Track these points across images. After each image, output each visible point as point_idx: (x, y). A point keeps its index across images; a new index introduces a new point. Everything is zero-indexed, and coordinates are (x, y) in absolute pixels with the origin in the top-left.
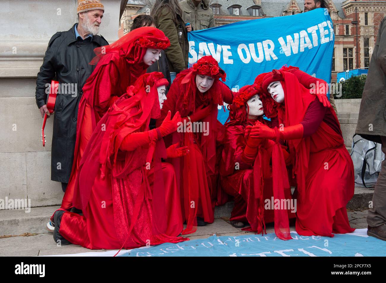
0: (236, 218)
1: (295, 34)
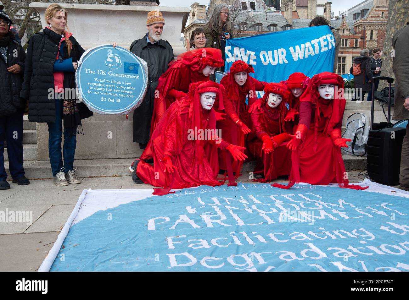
0: (257, 172)
1: (302, 45)
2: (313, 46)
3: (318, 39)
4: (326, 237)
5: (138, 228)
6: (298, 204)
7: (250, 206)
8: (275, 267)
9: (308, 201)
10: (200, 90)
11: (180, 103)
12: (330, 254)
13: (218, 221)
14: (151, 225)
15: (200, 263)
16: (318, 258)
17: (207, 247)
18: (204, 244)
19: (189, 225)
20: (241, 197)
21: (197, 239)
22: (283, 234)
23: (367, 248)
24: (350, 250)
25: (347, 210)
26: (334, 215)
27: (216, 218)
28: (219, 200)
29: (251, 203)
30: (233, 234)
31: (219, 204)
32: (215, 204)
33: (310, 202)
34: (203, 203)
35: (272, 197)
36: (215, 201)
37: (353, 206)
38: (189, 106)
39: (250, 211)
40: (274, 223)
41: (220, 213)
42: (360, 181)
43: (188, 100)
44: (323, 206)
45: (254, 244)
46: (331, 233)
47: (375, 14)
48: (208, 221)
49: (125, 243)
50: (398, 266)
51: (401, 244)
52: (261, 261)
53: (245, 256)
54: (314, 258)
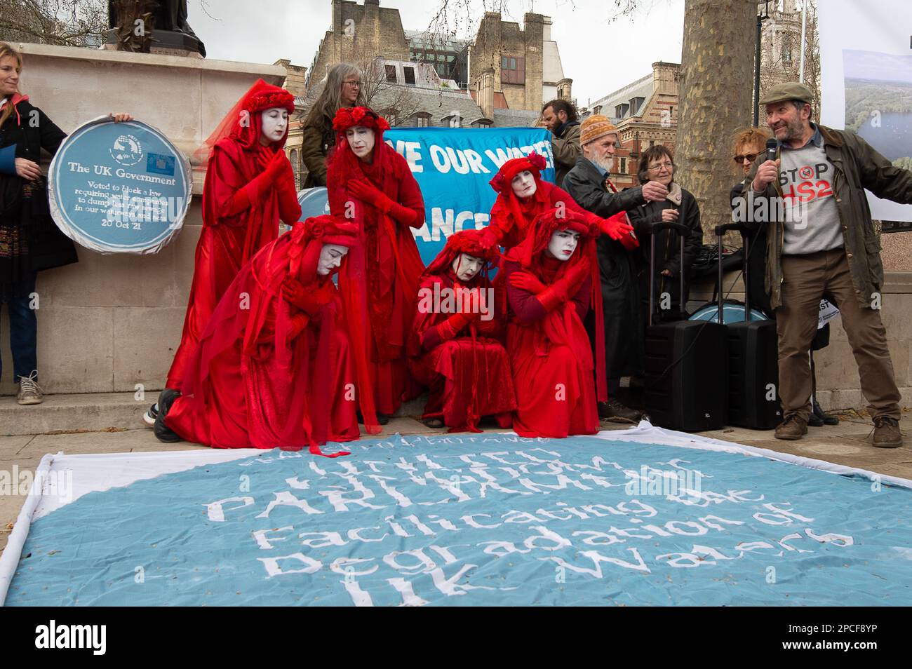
0: (430, 415)
4: (570, 517)
5: (186, 518)
6: (515, 468)
7: (420, 473)
8: (476, 566)
9: (536, 462)
12: (577, 540)
13: (359, 501)
14: (216, 512)
15: (330, 569)
16: (554, 549)
17: (341, 543)
18: (334, 538)
19: (297, 509)
21: (318, 532)
22: (490, 516)
23: (643, 529)
24: (613, 534)
25: (608, 473)
26: (584, 482)
27: (353, 496)
28: (354, 465)
29: (422, 469)
30: (391, 520)
31: (358, 473)
32: (348, 473)
33: (538, 462)
34: (322, 472)
35: (465, 458)
36: (346, 468)
37: (619, 467)
39: (422, 482)
40: (470, 499)
41: (359, 487)
44: (564, 468)
45: (435, 534)
46: (579, 509)
47: (656, 109)
48: (337, 501)
49: (163, 543)
50: (694, 551)
51: (702, 519)
52: (450, 559)
53: (419, 553)
54: (548, 548)
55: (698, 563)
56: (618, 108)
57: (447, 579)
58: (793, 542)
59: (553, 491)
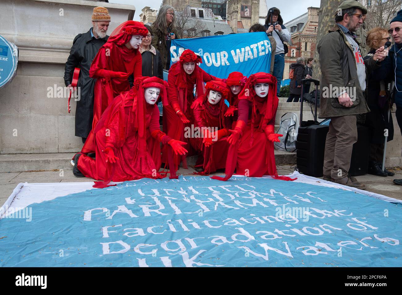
0: (198, 166)
1: (242, 49)
2: (252, 50)
3: (256, 44)
4: (256, 222)
5: (73, 219)
6: (233, 194)
7: (188, 196)
8: (206, 251)
9: (243, 191)
10: (144, 85)
11: (124, 96)
12: (258, 237)
13: (156, 211)
14: (88, 216)
15: (134, 250)
16: (246, 241)
17: (143, 234)
18: (140, 232)
19: (127, 215)
20: (181, 188)
21: (133, 228)
22: (217, 221)
23: (291, 231)
24: (276, 233)
25: (276, 198)
26: (265, 203)
27: (154, 208)
28: (159, 191)
29: (190, 193)
30: (169, 222)
31: (159, 195)
32: (155, 195)
33: (244, 191)
34: (143, 195)
35: (210, 188)
36: (155, 192)
37: (282, 195)
38: (133, 100)
39: (188, 201)
40: (210, 211)
41: (158, 203)
42: (291, 173)
43: (133, 94)
44: (256, 195)
45: (189, 230)
46: (261, 218)
47: (309, 28)
48: (146, 210)
49: (57, 233)
50: (316, 245)
51: (321, 226)
52: (194, 246)
53: (179, 242)
54: (243, 241)
55: (318, 253)
56: (292, 28)
57: (190, 258)
58: (367, 242)
59: (249, 207)
